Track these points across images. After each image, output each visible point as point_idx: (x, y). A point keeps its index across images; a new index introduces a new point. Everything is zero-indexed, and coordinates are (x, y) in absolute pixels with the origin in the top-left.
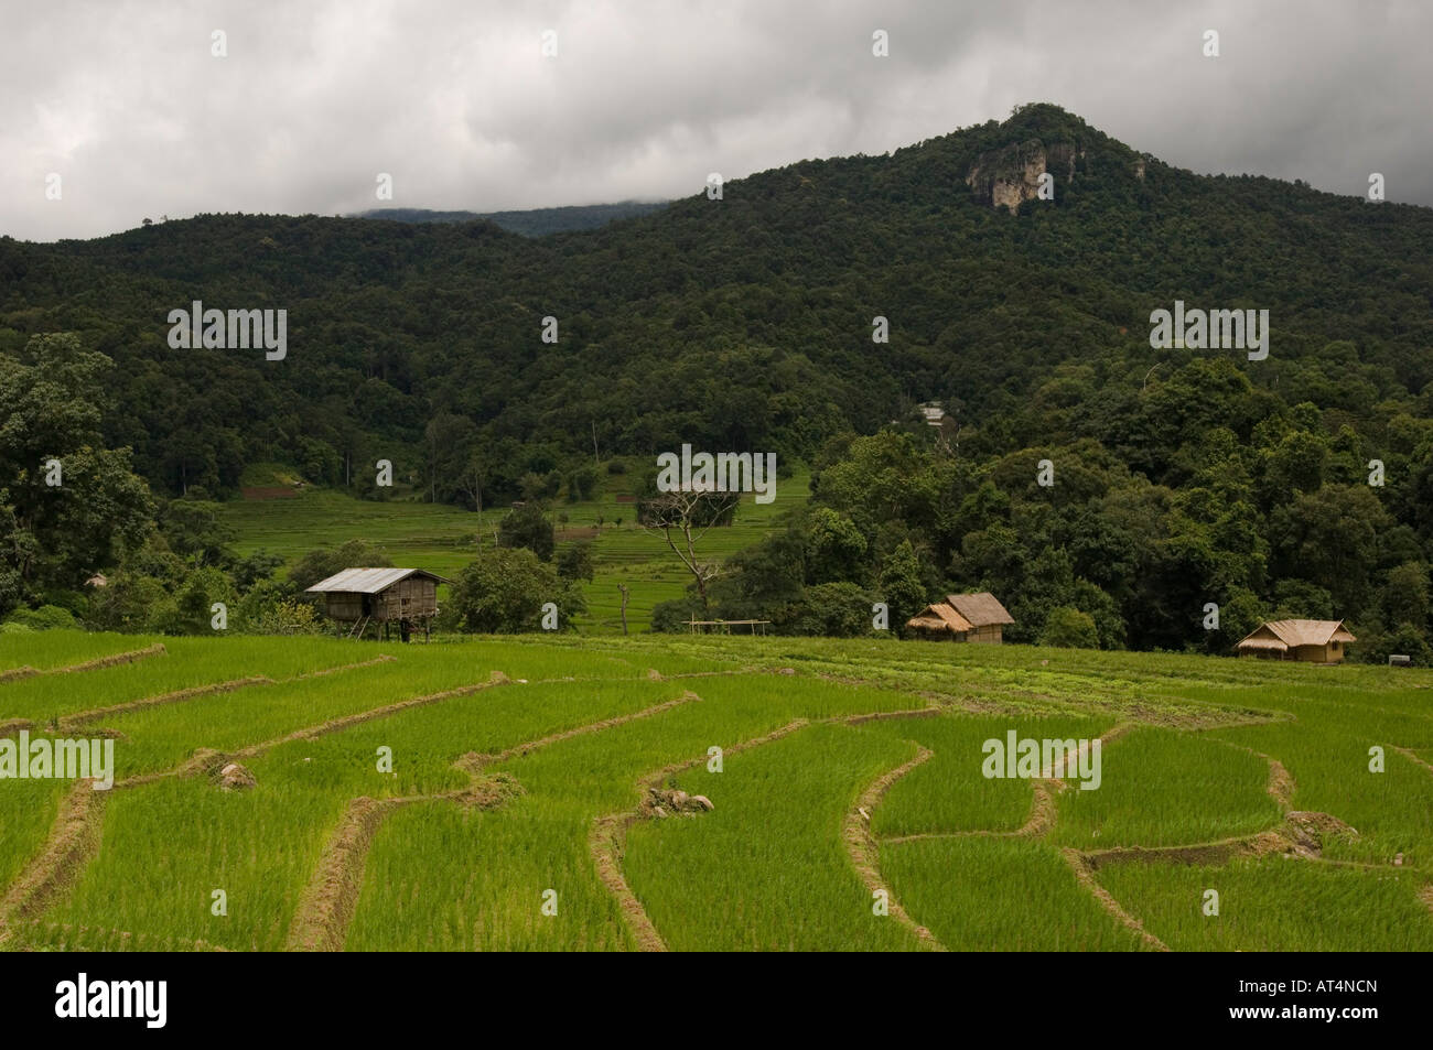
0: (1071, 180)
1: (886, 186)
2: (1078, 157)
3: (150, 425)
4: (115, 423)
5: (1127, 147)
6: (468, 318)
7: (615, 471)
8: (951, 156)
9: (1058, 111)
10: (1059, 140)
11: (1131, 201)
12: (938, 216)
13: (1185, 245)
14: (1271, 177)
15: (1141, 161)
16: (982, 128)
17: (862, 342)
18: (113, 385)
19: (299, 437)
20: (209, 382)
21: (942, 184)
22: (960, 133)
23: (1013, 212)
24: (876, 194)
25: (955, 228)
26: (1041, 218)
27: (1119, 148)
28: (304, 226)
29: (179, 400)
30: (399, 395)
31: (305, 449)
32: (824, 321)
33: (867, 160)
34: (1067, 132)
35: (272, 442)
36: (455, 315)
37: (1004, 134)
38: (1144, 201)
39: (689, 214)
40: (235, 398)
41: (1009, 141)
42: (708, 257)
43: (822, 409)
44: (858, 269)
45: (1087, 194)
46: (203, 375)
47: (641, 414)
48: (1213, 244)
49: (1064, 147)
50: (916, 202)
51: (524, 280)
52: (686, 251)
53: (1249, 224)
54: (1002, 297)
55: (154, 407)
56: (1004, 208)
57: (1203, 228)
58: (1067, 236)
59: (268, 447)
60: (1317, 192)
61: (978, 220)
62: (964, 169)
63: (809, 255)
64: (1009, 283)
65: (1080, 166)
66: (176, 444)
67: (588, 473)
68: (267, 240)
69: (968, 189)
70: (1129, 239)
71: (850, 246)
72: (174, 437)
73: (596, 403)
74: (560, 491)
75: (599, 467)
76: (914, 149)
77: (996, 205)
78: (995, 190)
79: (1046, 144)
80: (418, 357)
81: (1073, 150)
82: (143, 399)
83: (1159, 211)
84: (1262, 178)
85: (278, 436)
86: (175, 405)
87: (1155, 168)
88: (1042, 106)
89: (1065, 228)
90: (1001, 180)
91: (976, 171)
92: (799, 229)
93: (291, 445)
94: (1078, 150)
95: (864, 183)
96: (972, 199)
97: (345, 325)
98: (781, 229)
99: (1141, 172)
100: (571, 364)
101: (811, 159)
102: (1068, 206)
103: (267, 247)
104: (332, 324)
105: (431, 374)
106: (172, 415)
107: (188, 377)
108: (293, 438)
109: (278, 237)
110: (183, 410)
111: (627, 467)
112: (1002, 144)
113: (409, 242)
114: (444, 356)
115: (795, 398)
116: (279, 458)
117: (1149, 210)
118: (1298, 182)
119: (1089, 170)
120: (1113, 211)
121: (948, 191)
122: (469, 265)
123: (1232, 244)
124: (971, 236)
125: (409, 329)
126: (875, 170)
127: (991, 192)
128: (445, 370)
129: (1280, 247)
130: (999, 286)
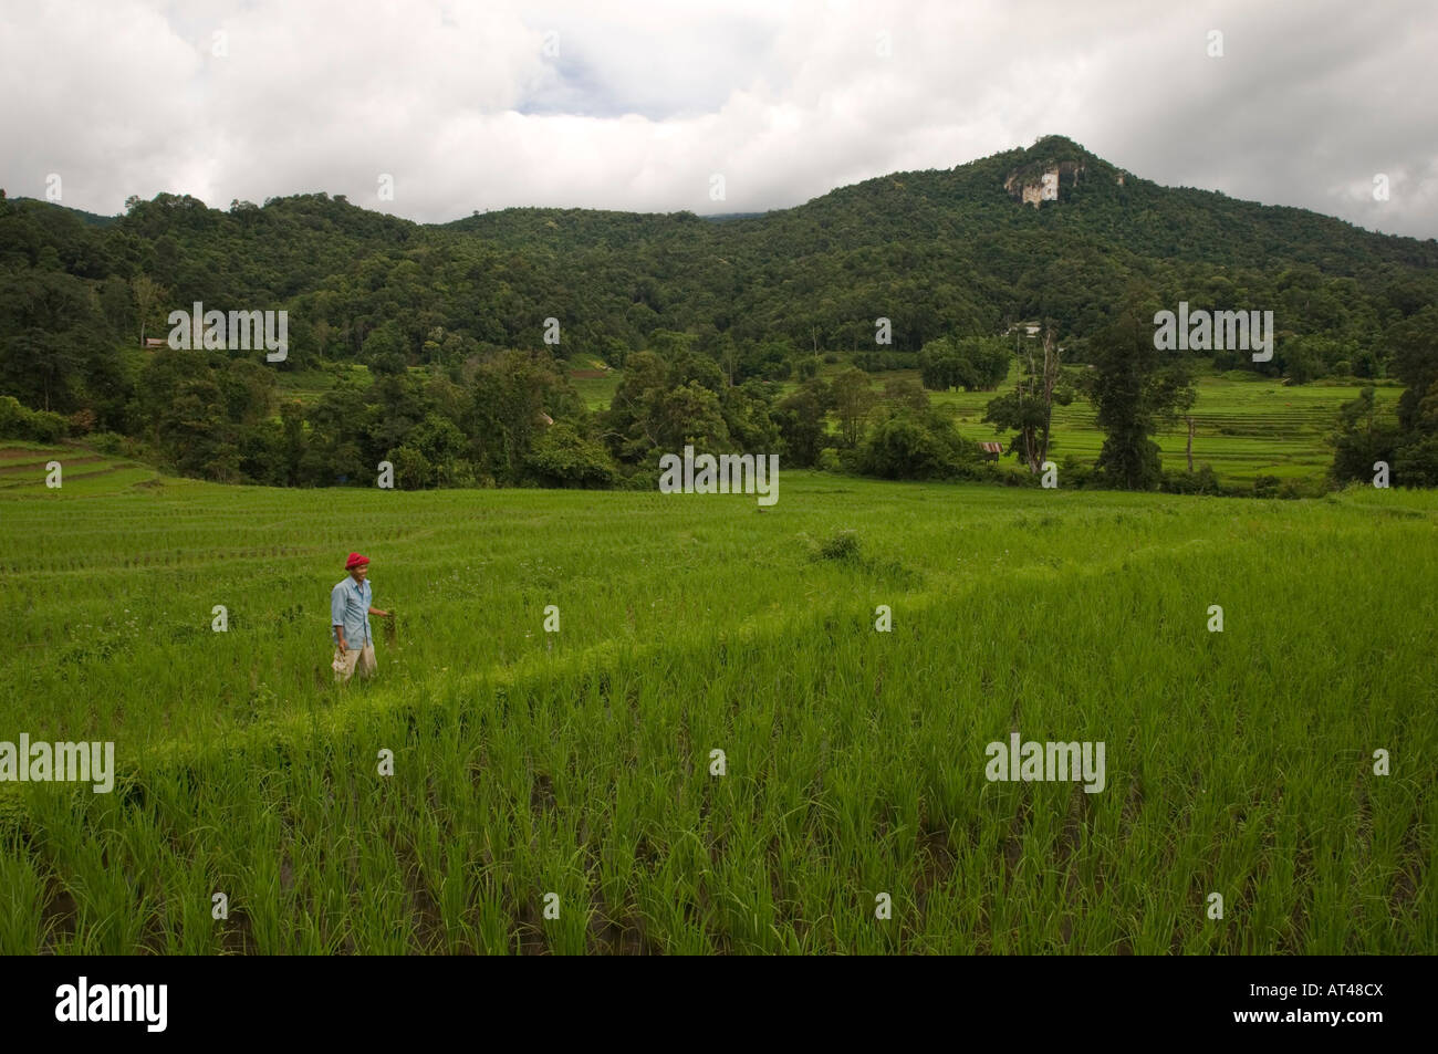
0: (1075, 185)
1: (952, 189)
2: (1080, 171)
3: (507, 326)
4: (484, 323)
5: (1111, 165)
6: (691, 267)
7: (829, 361)
8: (993, 170)
9: (1066, 140)
10: (1067, 158)
11: (1115, 200)
12: (987, 208)
13: (1153, 229)
14: (1199, 188)
15: (1121, 174)
16: (1013, 152)
17: (969, 282)
18: (481, 298)
19: (604, 336)
20: (543, 297)
21: (988, 188)
22: (998, 156)
23: (1036, 206)
24: (944, 194)
25: (1001, 216)
26: (1055, 210)
27: (1106, 166)
28: (571, 215)
29: (525, 309)
30: (655, 315)
31: (609, 345)
32: (942, 268)
33: (936, 173)
34: (1073, 154)
35: (586, 339)
36: (681, 265)
37: (1031, 155)
38: (1123, 200)
39: (821, 206)
40: (562, 308)
41: (1034, 159)
42: (842, 231)
43: (970, 321)
44: (942, 240)
45: (1086, 195)
46: (539, 292)
47: (842, 322)
48: (1171, 229)
49: (1070, 164)
50: (971, 199)
51: (721, 246)
52: (826, 228)
53: (1194, 217)
54: (1057, 255)
55: (508, 313)
56: (1030, 204)
57: (1164, 219)
58: (1075, 222)
59: (584, 343)
60: (1230, 199)
61: (1015, 211)
62: (1003, 179)
63: (908, 231)
64: (1061, 245)
65: (1081, 176)
66: (526, 337)
67: (812, 362)
68: (551, 224)
69: (1006, 191)
70: (1115, 225)
71: (936, 225)
72: (523, 333)
73: (807, 315)
74: (793, 375)
75: (818, 358)
76: (967, 166)
77: (1025, 202)
78: (1024, 193)
79: (1059, 161)
80: (663, 291)
81: (1076, 165)
82: (501, 308)
83: (1134, 207)
84: (1193, 189)
85: (590, 335)
86: (522, 312)
87: (1130, 180)
88: (1056, 137)
89: (1072, 217)
90: (1028, 186)
91: (1011, 179)
92: (900, 214)
93: (600, 342)
94: (1080, 166)
95: (936, 187)
96: (1009, 198)
97: (614, 270)
98: (889, 214)
99: (1121, 181)
100: (773, 293)
101: (901, 171)
102: (1074, 203)
103: (551, 228)
104: (604, 270)
105: (672, 302)
106: (521, 318)
107: (529, 293)
108: (600, 337)
109: (557, 222)
110: (528, 315)
111: (839, 359)
112: (1028, 162)
113: (639, 225)
114: (680, 291)
115: (954, 312)
116: (592, 351)
117: (1126, 205)
118: (1217, 191)
119: (1087, 180)
120: (1104, 206)
121: (992, 192)
122: (681, 238)
123: (1184, 229)
124: (1011, 221)
125: (653, 274)
126: (942, 179)
127: (1022, 194)
128: (681, 300)
129: (1216, 232)
130: (1053, 247)
